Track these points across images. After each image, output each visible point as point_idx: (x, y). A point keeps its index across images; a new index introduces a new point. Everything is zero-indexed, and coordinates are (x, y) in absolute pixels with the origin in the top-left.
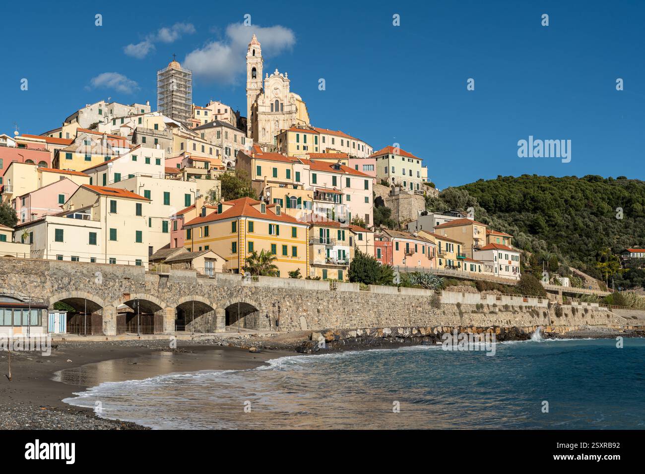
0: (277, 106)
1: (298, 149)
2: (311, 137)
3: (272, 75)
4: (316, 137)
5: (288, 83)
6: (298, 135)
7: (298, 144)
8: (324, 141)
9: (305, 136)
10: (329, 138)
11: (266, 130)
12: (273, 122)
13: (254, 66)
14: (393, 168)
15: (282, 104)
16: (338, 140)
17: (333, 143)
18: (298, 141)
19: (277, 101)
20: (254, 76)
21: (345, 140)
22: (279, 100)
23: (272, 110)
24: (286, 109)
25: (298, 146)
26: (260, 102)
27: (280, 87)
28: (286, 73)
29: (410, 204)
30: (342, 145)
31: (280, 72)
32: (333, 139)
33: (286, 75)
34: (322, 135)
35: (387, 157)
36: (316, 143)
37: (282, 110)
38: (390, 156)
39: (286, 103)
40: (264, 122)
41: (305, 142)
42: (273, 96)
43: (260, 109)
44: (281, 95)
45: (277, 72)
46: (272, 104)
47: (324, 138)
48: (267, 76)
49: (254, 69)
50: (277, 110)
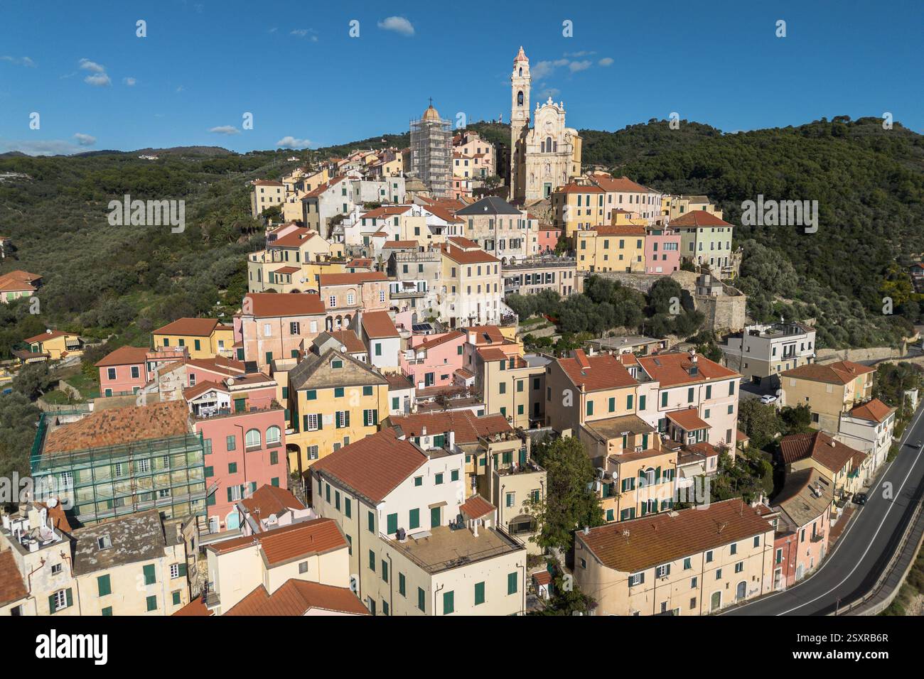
0: (549, 146)
1: (579, 214)
2: (594, 198)
3: (544, 105)
4: (601, 197)
5: (563, 115)
6: (580, 197)
7: (579, 208)
8: (610, 202)
9: (588, 197)
10: (616, 195)
11: (535, 176)
12: (543, 166)
13: (521, 89)
14: (701, 244)
15: (555, 143)
16: (626, 196)
17: (621, 202)
18: (579, 205)
19: (549, 139)
20: (520, 103)
21: (634, 195)
22: (552, 137)
23: (543, 151)
24: (560, 149)
25: (579, 211)
26: (528, 140)
27: (553, 121)
28: (562, 103)
29: (730, 308)
30: (631, 202)
31: (554, 101)
32: (621, 197)
33: (562, 105)
34: (608, 194)
35: (695, 231)
36: (601, 205)
37: (555, 150)
38: (699, 230)
39: (560, 141)
40: (533, 165)
41: (588, 205)
42: (544, 132)
43: (529, 150)
44: (554, 131)
45: (550, 102)
46: (543, 143)
47: (610, 196)
48: (538, 106)
49: (520, 93)
50: (549, 150)
